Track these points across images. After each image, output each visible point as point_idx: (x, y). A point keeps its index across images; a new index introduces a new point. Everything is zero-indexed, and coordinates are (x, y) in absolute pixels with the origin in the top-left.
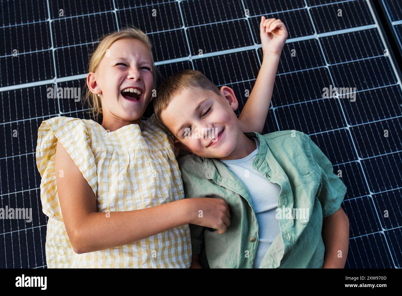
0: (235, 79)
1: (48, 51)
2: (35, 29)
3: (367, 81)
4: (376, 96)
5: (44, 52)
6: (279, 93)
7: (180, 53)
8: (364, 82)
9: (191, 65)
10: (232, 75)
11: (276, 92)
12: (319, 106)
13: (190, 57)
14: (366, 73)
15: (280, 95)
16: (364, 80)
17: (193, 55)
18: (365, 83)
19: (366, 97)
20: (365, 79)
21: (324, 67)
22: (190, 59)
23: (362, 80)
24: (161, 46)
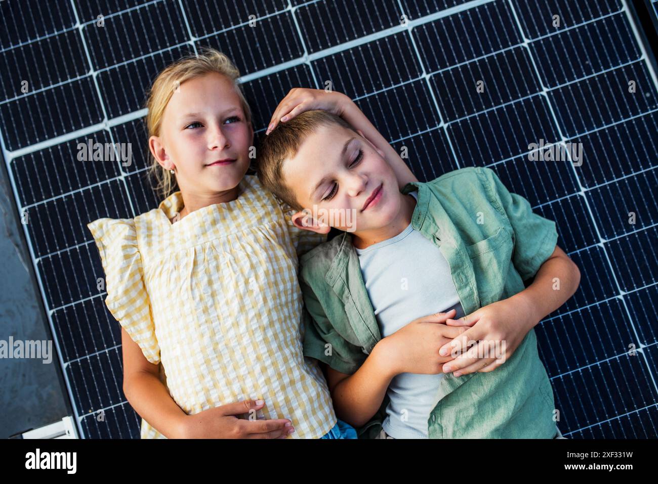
0: (380, 84)
1: (86, 78)
2: (59, 44)
3: (591, 62)
4: (607, 84)
5: (81, 79)
6: (451, 99)
7: (290, 53)
8: (587, 62)
9: (309, 71)
10: (375, 78)
11: (447, 99)
12: (516, 113)
13: (306, 58)
14: (589, 47)
15: (453, 101)
16: (587, 60)
17: (309, 53)
18: (588, 64)
19: (590, 89)
20: (588, 57)
21: (520, 45)
22: (307, 60)
23: (584, 60)
24: (258, 45)
